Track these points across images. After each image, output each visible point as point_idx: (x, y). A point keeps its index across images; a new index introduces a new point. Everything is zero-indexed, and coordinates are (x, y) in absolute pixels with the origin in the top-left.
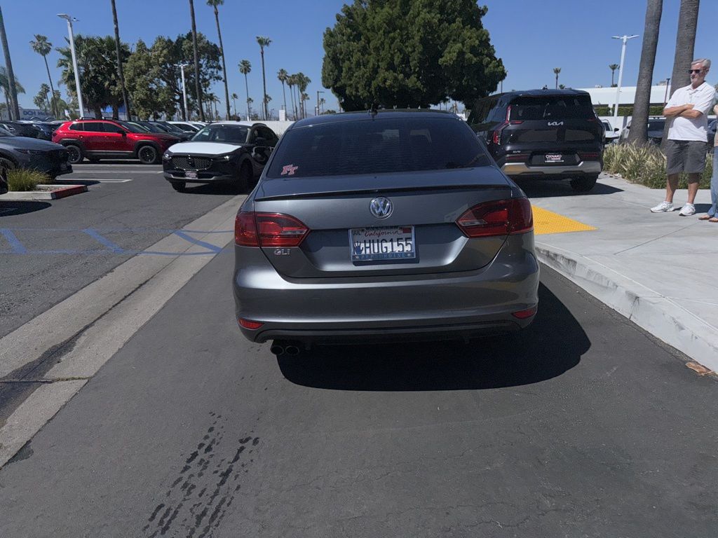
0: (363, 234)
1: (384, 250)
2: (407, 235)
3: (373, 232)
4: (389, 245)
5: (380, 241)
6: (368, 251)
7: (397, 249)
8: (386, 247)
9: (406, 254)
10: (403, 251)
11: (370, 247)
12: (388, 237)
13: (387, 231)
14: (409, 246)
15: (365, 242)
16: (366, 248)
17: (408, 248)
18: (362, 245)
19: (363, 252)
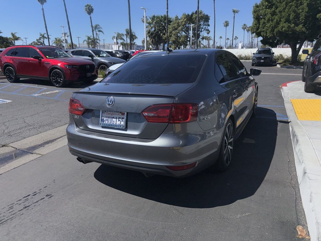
0: (106, 113)
1: (113, 122)
2: (123, 116)
3: (109, 113)
4: (114, 120)
5: (112, 118)
6: (107, 121)
7: (118, 123)
8: (114, 121)
9: (121, 126)
10: (120, 124)
11: (107, 120)
12: (115, 116)
13: (115, 113)
14: (123, 122)
15: (106, 117)
16: (106, 120)
19: (105, 122)
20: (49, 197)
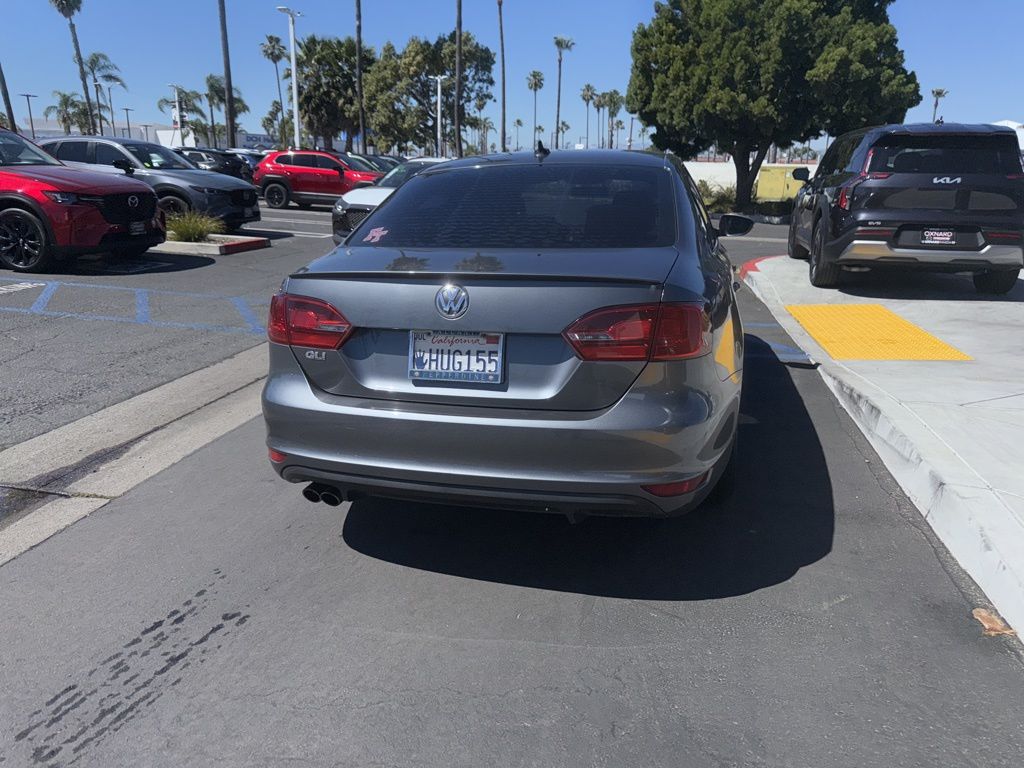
0: (429, 339)
1: (457, 366)
2: (492, 347)
3: (443, 337)
4: (464, 359)
5: (452, 352)
6: (434, 364)
7: (476, 367)
8: (460, 363)
9: (487, 376)
10: (484, 370)
11: (436, 360)
12: (464, 347)
13: (464, 338)
14: (494, 363)
15: (431, 351)
16: (431, 360)
17: (491, 367)
18: (427, 356)
19: (427, 367)
20: (236, 619)
